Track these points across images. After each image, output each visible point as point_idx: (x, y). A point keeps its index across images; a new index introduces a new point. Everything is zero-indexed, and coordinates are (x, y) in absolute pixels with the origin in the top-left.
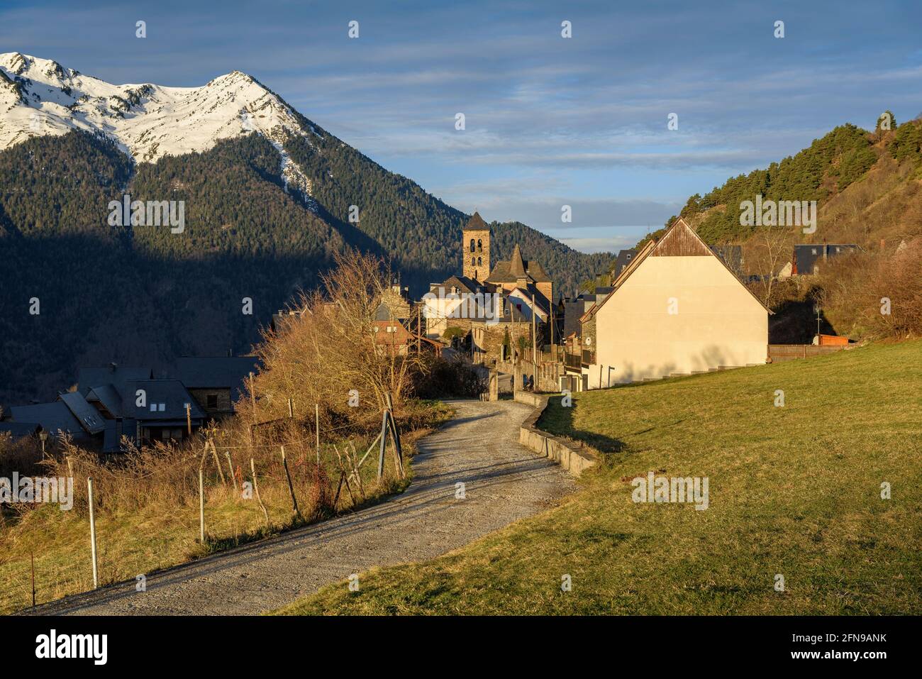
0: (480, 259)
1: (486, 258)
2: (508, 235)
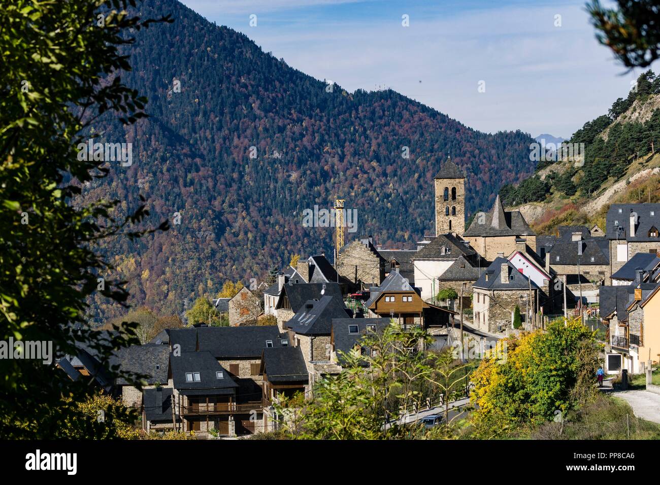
0: (454, 208)
1: (460, 208)
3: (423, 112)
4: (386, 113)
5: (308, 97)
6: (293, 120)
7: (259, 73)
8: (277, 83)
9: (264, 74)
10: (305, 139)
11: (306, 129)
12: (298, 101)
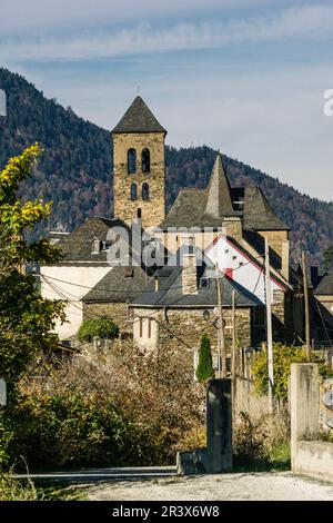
0: (146, 187)
1: (156, 185)
2: (189, 170)
3: (247, 174)
4: (200, 176)
5: (102, 155)
6: (83, 184)
7: (39, 124)
8: (62, 138)
9: (46, 125)
10: (96, 208)
11: (99, 195)
12: (88, 160)
